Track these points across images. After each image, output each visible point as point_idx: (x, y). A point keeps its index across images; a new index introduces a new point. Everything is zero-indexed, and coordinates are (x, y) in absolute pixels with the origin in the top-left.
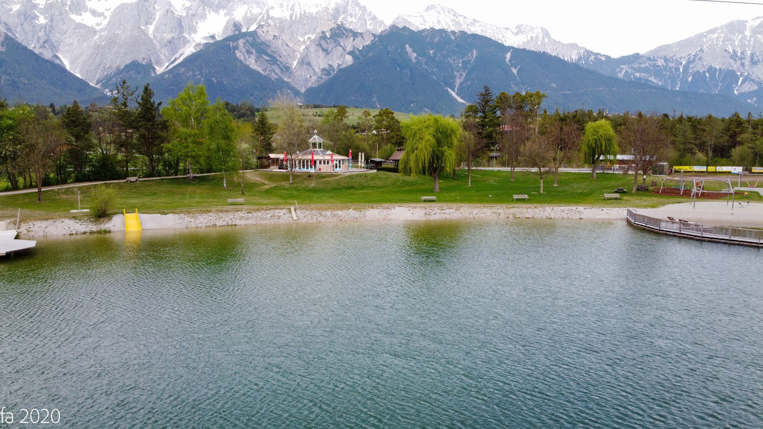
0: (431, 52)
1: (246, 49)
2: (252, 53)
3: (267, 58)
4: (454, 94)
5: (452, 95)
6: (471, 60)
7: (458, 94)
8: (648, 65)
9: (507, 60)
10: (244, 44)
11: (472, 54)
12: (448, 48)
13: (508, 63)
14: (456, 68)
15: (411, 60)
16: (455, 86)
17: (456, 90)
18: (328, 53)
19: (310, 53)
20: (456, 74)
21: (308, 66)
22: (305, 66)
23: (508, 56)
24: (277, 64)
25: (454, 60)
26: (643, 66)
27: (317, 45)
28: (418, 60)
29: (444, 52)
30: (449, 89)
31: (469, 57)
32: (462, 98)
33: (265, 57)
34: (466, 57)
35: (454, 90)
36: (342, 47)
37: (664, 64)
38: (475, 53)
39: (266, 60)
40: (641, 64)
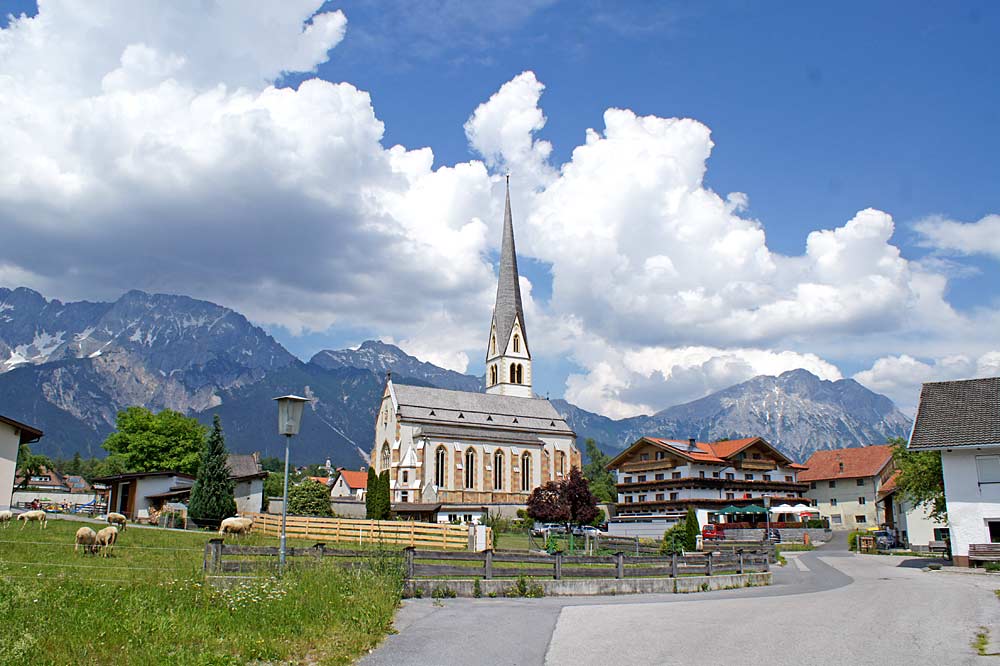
0: (345, 398)
1: (64, 381)
2: (71, 388)
3: (95, 396)
8: (657, 430)
10: (64, 375)
18: (194, 394)
19: (167, 392)
24: (109, 405)
26: (651, 431)
27: (180, 382)
33: (91, 394)
36: (218, 386)
37: (678, 430)
39: (92, 398)
40: (648, 429)
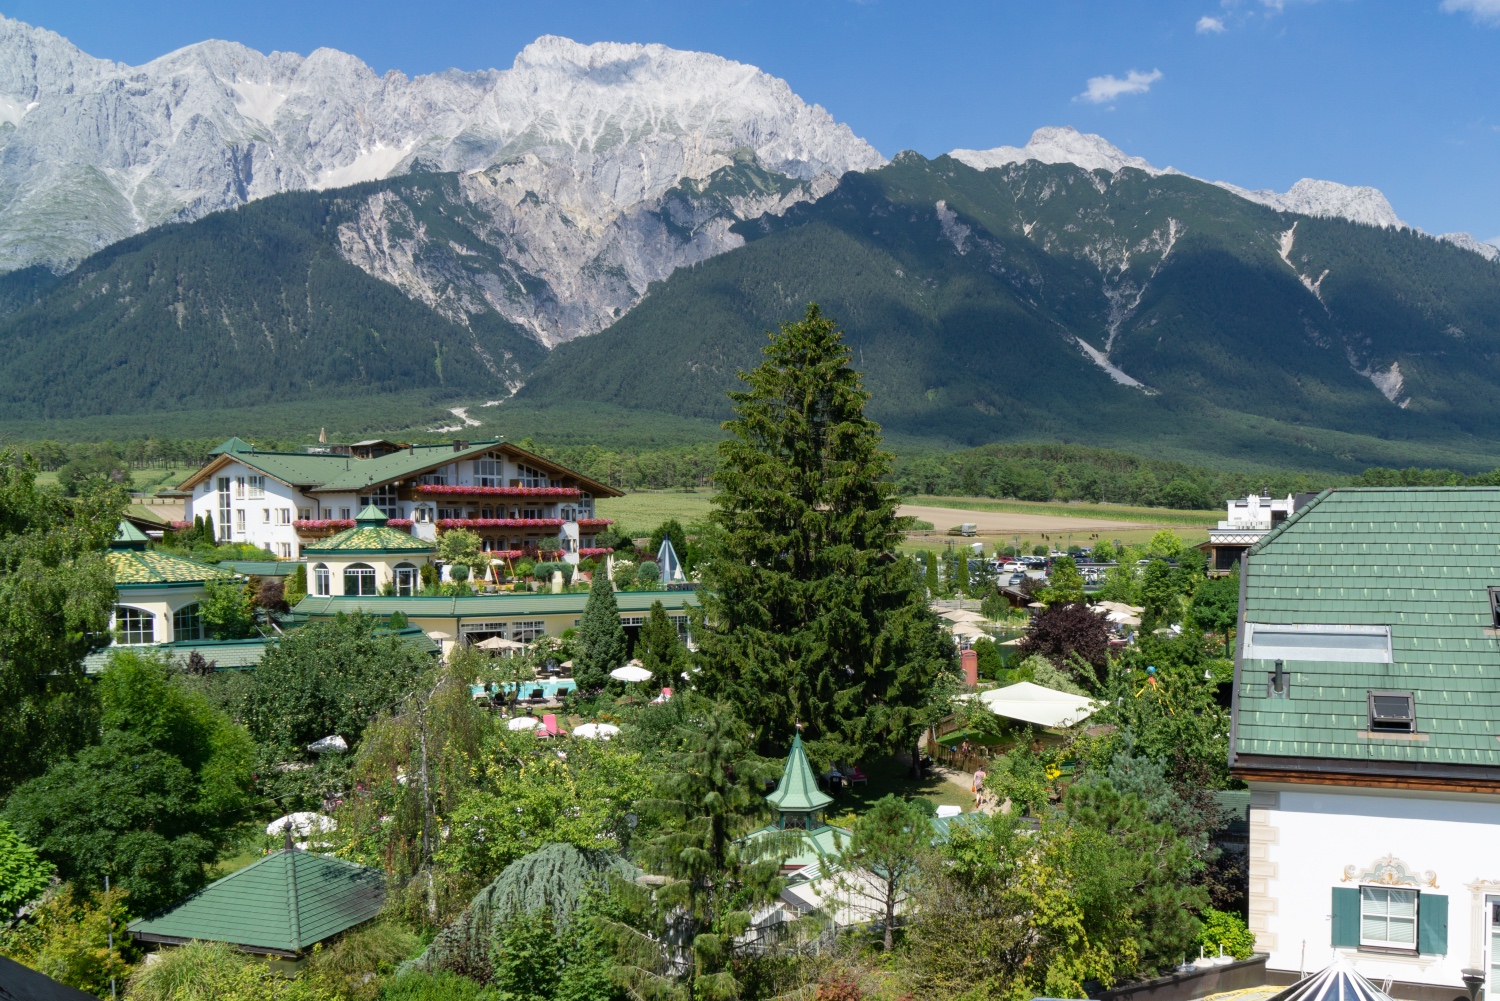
0: (1027, 229)
1: (390, 221)
2: (409, 236)
3: (464, 252)
4: (1100, 359)
5: (1092, 360)
6: (1160, 252)
7: (1114, 361)
9: (1284, 254)
10: (390, 208)
11: (1165, 234)
12: (1084, 217)
13: (1288, 262)
14: (1110, 277)
15: (951, 246)
16: (1107, 336)
17: (1108, 348)
18: (687, 240)
20: (1108, 294)
21: (614, 279)
22: (602, 280)
23: (1287, 241)
24: (498, 272)
25: (1103, 253)
27: (654, 215)
28: (977, 246)
29: (1069, 227)
30: (1082, 343)
31: (1153, 242)
32: (1127, 371)
33: (457, 247)
34: (1145, 241)
35: (1100, 348)
38: (1172, 230)
39: (458, 256)
